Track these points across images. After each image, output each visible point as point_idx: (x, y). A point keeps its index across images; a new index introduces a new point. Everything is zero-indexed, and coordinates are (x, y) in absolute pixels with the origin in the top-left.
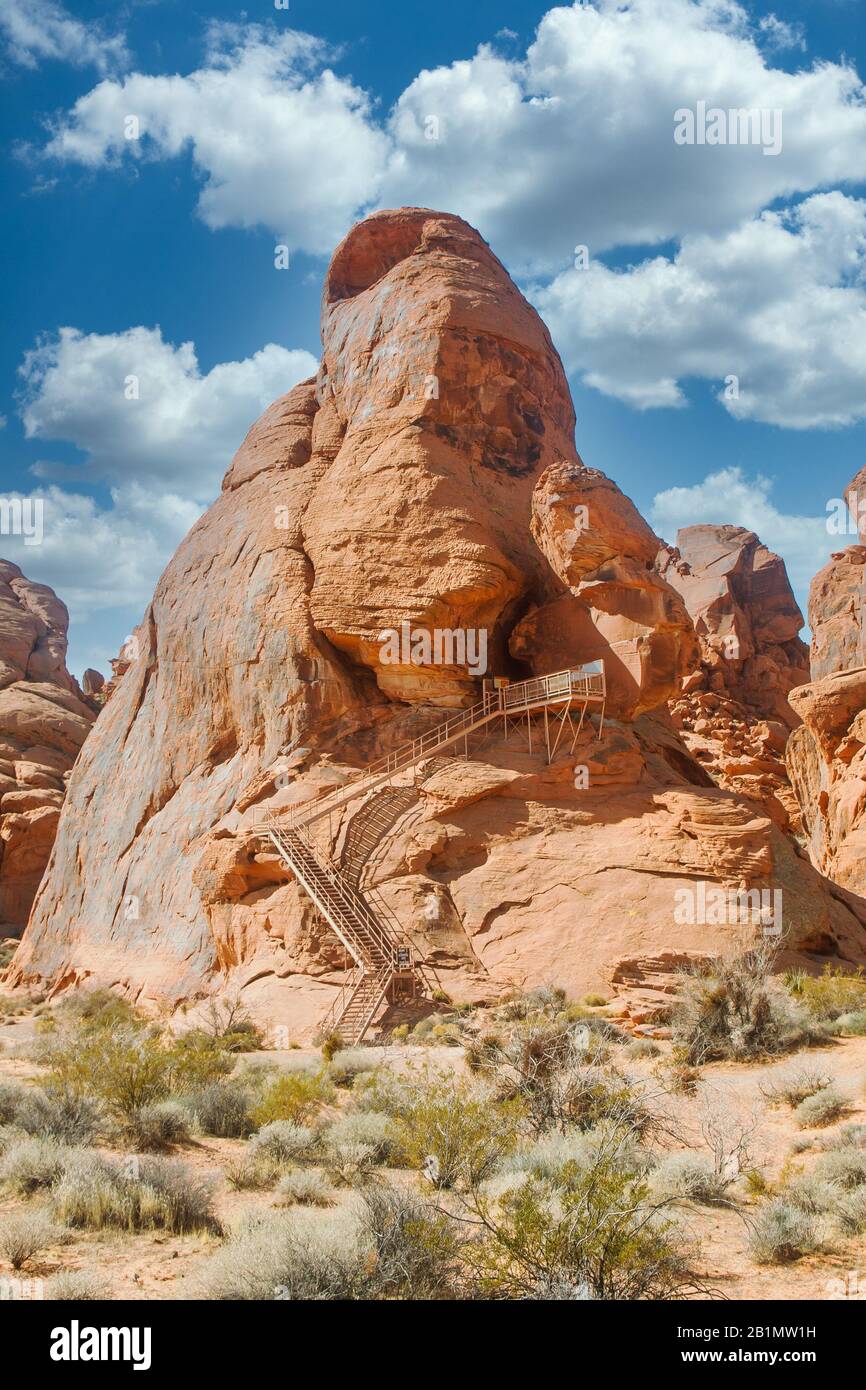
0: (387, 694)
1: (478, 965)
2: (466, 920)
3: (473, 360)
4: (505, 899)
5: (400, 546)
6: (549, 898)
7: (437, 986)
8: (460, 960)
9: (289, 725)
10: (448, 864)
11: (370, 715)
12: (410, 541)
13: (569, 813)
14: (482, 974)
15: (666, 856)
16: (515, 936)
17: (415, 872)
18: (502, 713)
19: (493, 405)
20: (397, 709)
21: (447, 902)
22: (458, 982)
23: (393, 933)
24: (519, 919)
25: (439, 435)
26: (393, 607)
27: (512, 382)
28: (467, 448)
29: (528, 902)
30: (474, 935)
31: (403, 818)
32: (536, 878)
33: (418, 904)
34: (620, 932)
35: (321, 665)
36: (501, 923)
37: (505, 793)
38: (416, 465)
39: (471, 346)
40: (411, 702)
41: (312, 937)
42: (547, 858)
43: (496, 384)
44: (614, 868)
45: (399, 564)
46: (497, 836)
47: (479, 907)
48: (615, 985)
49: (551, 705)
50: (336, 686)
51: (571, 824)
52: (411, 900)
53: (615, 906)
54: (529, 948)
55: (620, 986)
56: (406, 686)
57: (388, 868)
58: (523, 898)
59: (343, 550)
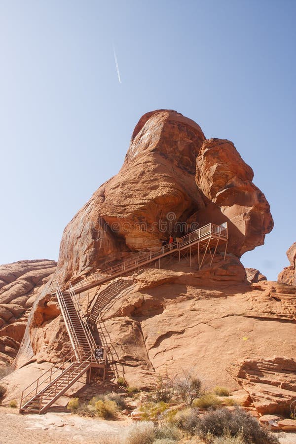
0: (130, 247)
1: (150, 366)
2: (147, 341)
3: (176, 132)
4: (170, 330)
5: (139, 184)
6: (195, 330)
7: (122, 376)
8: (139, 362)
9: (86, 258)
10: (143, 313)
11: (121, 255)
12: (143, 182)
13: (208, 292)
14: (151, 371)
15: (263, 309)
16: (173, 350)
17: (124, 315)
18: (178, 250)
19: (183, 148)
20: (133, 253)
21: (138, 330)
22: (135, 374)
23: (105, 345)
24: (176, 341)
25: (161, 155)
26: (133, 204)
27: (191, 141)
28: (172, 161)
29: (182, 332)
30: (150, 349)
31: (125, 290)
32: (188, 320)
33: (122, 330)
34: (238, 350)
35: (102, 232)
36: (166, 343)
37: (176, 281)
38: (151, 162)
39: (176, 126)
40: (139, 250)
41: (59, 342)
42: (195, 310)
43: (184, 141)
44: (233, 315)
45: (138, 190)
46: (170, 300)
47: (155, 334)
48: (240, 379)
49: (201, 242)
50: (107, 241)
51: (209, 297)
52: (119, 328)
53: (234, 334)
54: (181, 357)
55: (244, 380)
56: (137, 243)
57: (111, 312)
58: (180, 330)
59: (117, 189)
